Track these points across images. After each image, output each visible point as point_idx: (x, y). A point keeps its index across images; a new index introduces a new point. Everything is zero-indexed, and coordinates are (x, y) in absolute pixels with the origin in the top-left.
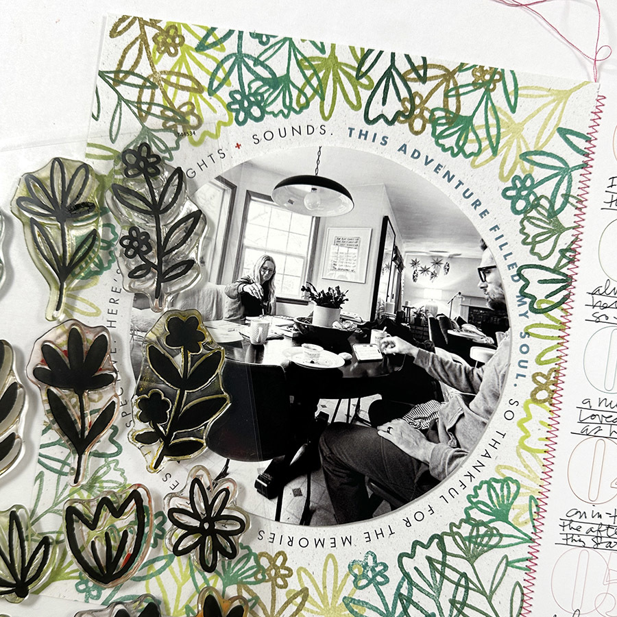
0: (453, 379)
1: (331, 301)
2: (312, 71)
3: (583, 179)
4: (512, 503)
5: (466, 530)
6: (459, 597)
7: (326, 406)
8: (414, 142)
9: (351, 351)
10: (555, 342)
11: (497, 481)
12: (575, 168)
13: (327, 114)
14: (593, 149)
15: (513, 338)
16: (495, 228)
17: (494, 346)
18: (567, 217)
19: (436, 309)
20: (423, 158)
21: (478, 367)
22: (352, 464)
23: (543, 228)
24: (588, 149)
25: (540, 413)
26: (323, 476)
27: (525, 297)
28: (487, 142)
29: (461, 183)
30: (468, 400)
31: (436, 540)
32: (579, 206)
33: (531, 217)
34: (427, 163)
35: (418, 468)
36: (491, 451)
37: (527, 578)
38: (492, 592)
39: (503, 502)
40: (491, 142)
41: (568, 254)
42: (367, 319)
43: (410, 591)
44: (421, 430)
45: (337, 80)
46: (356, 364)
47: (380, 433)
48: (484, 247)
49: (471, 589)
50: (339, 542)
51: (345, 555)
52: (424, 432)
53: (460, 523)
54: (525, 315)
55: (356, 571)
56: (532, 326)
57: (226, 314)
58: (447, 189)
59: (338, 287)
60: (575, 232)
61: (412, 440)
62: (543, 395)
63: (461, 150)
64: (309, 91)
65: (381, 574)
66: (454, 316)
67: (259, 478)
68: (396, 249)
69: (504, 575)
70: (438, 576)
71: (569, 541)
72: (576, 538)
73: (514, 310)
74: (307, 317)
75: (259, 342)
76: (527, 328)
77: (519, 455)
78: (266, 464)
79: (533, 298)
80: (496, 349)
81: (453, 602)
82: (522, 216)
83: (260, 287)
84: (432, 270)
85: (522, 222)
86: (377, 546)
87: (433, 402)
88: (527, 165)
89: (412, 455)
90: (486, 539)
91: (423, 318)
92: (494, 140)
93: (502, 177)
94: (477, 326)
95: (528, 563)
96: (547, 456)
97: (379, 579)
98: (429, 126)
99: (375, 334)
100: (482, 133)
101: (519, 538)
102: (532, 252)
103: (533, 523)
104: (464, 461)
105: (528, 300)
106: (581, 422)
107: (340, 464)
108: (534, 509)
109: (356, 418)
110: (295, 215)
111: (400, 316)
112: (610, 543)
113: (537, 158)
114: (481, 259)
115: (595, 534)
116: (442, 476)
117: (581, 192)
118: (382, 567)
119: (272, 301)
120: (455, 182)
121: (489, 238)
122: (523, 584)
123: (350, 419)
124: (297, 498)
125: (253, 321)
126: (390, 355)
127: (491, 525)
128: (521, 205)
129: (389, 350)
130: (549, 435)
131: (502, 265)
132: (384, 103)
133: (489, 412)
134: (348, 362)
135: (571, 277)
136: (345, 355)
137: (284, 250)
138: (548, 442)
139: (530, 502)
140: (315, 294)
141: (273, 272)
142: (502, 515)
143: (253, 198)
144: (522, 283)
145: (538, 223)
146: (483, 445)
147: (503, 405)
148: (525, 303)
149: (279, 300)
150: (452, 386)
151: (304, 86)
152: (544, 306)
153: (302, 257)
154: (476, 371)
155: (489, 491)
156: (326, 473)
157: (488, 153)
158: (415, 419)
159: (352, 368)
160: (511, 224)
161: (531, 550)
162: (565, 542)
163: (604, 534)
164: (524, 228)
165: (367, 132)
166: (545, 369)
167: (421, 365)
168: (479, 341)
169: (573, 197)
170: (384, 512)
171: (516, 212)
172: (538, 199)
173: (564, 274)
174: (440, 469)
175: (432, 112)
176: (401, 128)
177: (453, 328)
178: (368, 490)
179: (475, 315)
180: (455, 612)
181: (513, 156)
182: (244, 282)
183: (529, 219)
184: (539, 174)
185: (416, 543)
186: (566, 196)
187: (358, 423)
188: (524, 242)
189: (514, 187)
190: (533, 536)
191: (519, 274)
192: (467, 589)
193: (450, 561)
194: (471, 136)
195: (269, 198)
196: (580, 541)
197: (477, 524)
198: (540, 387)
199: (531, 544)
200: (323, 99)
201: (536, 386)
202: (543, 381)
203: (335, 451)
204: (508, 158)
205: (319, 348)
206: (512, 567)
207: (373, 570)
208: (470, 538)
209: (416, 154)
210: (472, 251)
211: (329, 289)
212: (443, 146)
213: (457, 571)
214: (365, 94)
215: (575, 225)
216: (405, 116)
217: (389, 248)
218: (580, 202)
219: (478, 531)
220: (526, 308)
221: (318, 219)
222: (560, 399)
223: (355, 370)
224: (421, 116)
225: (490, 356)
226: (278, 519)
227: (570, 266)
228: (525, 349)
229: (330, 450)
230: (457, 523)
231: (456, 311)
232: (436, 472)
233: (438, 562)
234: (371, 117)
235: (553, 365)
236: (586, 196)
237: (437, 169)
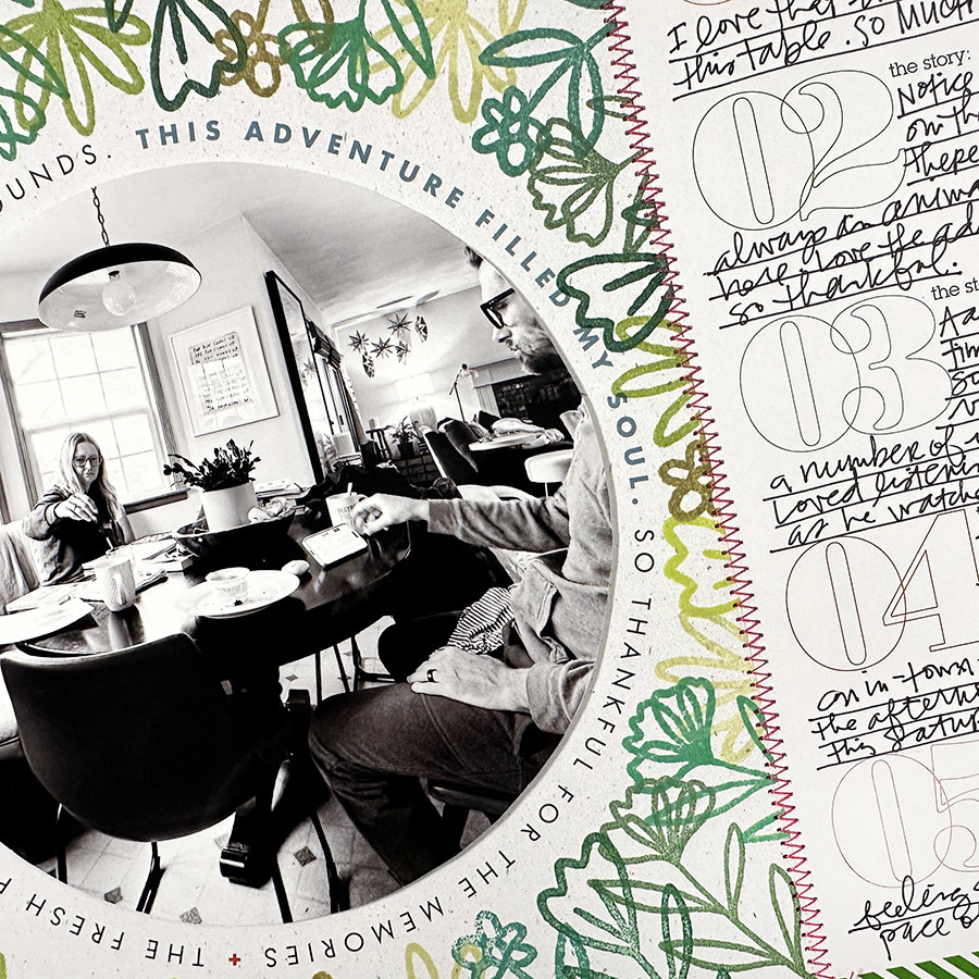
0: (513, 535)
1: (228, 474)
2: (23, 50)
3: (616, 55)
4: (709, 723)
5: (643, 806)
6: (677, 934)
7: (297, 675)
8: (269, 112)
9: (301, 554)
10: (678, 393)
11: (666, 694)
12: (594, 40)
13: (85, 122)
15: (598, 413)
16: (486, 217)
17: (567, 443)
18: (613, 143)
19: (431, 413)
20: (298, 136)
21: (551, 494)
22: (384, 765)
23: (575, 182)
25: (700, 536)
26: (340, 808)
27: (591, 327)
28: (408, 57)
29: (388, 156)
30: (556, 563)
31: (596, 845)
32: (629, 111)
33: (545, 171)
34: (309, 143)
35: (512, 726)
36: (635, 641)
37: (789, 851)
38: (734, 900)
39: (693, 727)
40: (413, 53)
41: (641, 214)
42: (309, 481)
43: (582, 955)
44: (489, 653)
45: (78, 48)
46: (322, 575)
47: (417, 688)
48: (477, 261)
49: (692, 910)
50: (419, 917)
51: (438, 937)
52: (498, 654)
53: (628, 796)
54: (603, 361)
55: (470, 958)
56: (625, 378)
57: (42, 573)
58: (365, 176)
59: (232, 442)
60: (639, 166)
61: (481, 679)
62: (691, 501)
63: (365, 92)
64: (33, 91)
65: (517, 945)
66: (470, 415)
67: (224, 855)
68: (312, 328)
69: (742, 861)
70: (623, 909)
71: (843, 755)
72: (852, 744)
73: (580, 360)
74: (193, 520)
75: (125, 603)
76: (616, 385)
77: (690, 630)
78: (226, 826)
79: (607, 324)
80: (571, 447)
81: (667, 946)
82: (527, 174)
83: (86, 498)
84: (395, 341)
85: (531, 187)
86: (491, 897)
87: (492, 592)
88: (500, 71)
89: (491, 706)
90: (686, 808)
91: (413, 440)
92: (419, 48)
93: (462, 116)
94: (520, 416)
95: (780, 824)
96: (741, 612)
97: (517, 955)
98: (285, 70)
99: (335, 504)
100: (392, 44)
101: (746, 783)
102: (572, 236)
103: (761, 746)
104: (593, 681)
105: (598, 332)
106: (781, 524)
107: (364, 775)
108: (754, 720)
109: (362, 676)
110: (97, 336)
111: (370, 453)
112: (923, 729)
113: (514, 51)
114: (479, 287)
115: (887, 724)
116: (562, 724)
117: (622, 83)
118: (515, 933)
119: (119, 516)
120: (376, 158)
121: (481, 241)
122: (785, 864)
123: (351, 683)
124: (308, 866)
125: (95, 566)
126: (379, 535)
127: (686, 778)
128: (517, 154)
129: (374, 526)
130: (731, 572)
131: (524, 283)
132: (184, 60)
133: (604, 571)
134: (305, 578)
135: (663, 256)
136: (295, 567)
137: (102, 411)
138: (735, 586)
139: (741, 708)
140: (194, 471)
141: (98, 461)
142: (699, 752)
143: (6, 335)
144: (574, 303)
145: (563, 175)
146: (617, 635)
147: (627, 548)
148: (595, 339)
149: (131, 509)
150: (516, 547)
151: (21, 84)
152: (632, 331)
153: (141, 411)
154: (550, 502)
155: (658, 718)
156: (341, 800)
157: (417, 77)
158: (472, 636)
159: (316, 586)
160: (510, 197)
161: (777, 798)
162: (834, 759)
163: (904, 718)
164: (538, 196)
165: (173, 126)
166: (678, 451)
167: (443, 530)
168: (534, 443)
169: (611, 98)
170: (479, 833)
171: (514, 172)
172: (544, 130)
173: (648, 257)
174: (553, 712)
175: (281, 39)
176: (235, 94)
177: (477, 438)
178: (434, 801)
179: (509, 396)
180: (679, 964)
181: (466, 65)
182: (53, 501)
183: (541, 176)
184: (529, 80)
185: (560, 865)
186: (597, 103)
187: (369, 685)
188: (550, 224)
189: (492, 124)
190: (771, 771)
191: (564, 288)
192: (685, 913)
193: (635, 872)
194: (373, 57)
195: (36, 324)
196: (862, 746)
197: (660, 787)
198: (682, 489)
199: (773, 787)
200: (65, 95)
201: (673, 488)
202: (682, 474)
203: (344, 753)
204: (459, 72)
205: (241, 572)
206: (752, 841)
207: (500, 943)
208: (655, 817)
209: (283, 134)
210: (451, 278)
211: (216, 451)
212: (326, 98)
213: (655, 888)
214: (141, 55)
215: (635, 151)
216: (233, 68)
217: (297, 331)
218: (628, 102)
219: (665, 798)
220: (600, 346)
221: (144, 327)
222: (726, 496)
223: (323, 587)
224: (267, 57)
225: (566, 465)
226: (287, 917)
227: (654, 235)
228: (627, 427)
229: (336, 754)
230: (623, 800)
231: (470, 402)
232: (548, 720)
233: (613, 883)
234: (170, 95)
235: (690, 438)
236: (634, 88)
237: (333, 147)
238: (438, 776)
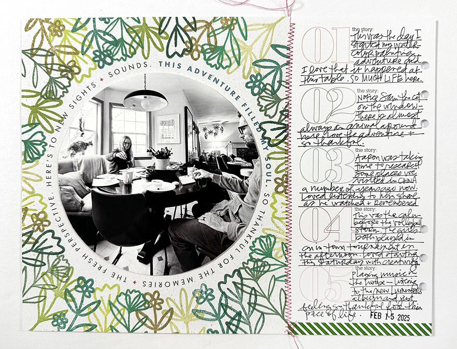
0: (233, 188)
1: (163, 155)
2: (135, 34)
3: (288, 71)
4: (273, 247)
5: (251, 265)
6: (253, 301)
7: (169, 211)
8: (195, 65)
9: (178, 180)
10: (284, 160)
11: (264, 237)
12: (283, 65)
13: (146, 56)
14: (292, 54)
15: (262, 161)
16: (245, 105)
17: (252, 167)
18: (282, 93)
19: (219, 152)
20: (201, 73)
21: (245, 179)
22: (186, 239)
23: (269, 101)
24: (289, 54)
25: (281, 198)
26: (172, 248)
27: (265, 139)
28: (234, 59)
29: (223, 83)
30: (242, 197)
31: (236, 273)
32: (288, 86)
33: (262, 96)
34: (203, 75)
35: (222, 236)
36: (258, 222)
37: (286, 285)
38: (269, 295)
39: (268, 247)
40: (236, 58)
41: (284, 113)
42: (184, 162)
43: (226, 301)
44: (220, 216)
45: (149, 37)
46: (182, 187)
47: (200, 221)
48: (240, 116)
49: (258, 295)
50: (186, 281)
51: (190, 288)
52: (222, 217)
53: (248, 262)
54: (266, 148)
55: (197, 295)
56: (271, 154)
57: (108, 170)
58: (216, 87)
59: (166, 148)
60: (287, 101)
61: (216, 222)
62: (281, 189)
63: (221, 65)
64: (135, 45)
65: (210, 294)
66: (229, 154)
67: (139, 254)
68: (194, 123)
69: (274, 285)
70: (240, 291)
71: (306, 264)
72: (309, 261)
73: (260, 147)
74: (152, 165)
75: (129, 182)
76: (268, 155)
77: (273, 222)
78: (141, 246)
79: (269, 139)
80: (253, 168)
81: (249, 304)
82: (258, 96)
83: (125, 153)
84: (214, 131)
85: (258, 100)
86: (206, 280)
87: (225, 201)
88: (257, 68)
89: (217, 230)
90: (262, 268)
91: (213, 157)
92: (237, 57)
93: (244, 77)
94: (242, 158)
95: (286, 278)
96: (287, 220)
97: (210, 297)
98: (202, 55)
99: (190, 169)
100: (231, 55)
101: (279, 265)
102: (265, 115)
103: (285, 256)
104: (245, 229)
105: (267, 141)
106: (303, 200)
107: (181, 240)
108: (285, 249)
109: (186, 215)
110: (138, 112)
111: (201, 158)
112: (328, 262)
113: (261, 64)
114: (239, 123)
115: (320, 258)
116: (235, 239)
117: (288, 78)
118: (210, 291)
119: (132, 160)
120: (220, 83)
121: (242, 110)
122: (285, 289)
123: (183, 216)
124: (161, 261)
125: (123, 171)
126: (199, 180)
127: (264, 260)
128: (256, 90)
129: (198, 177)
130: (287, 209)
131: (251, 124)
132: (176, 46)
133: (255, 202)
134: (177, 187)
135: (288, 125)
136: (176, 183)
137: (134, 132)
138: (287, 213)
139: (282, 245)
140: (155, 153)
141: (130, 144)
142: (268, 254)
143: (113, 106)
144: (262, 132)
145: (267, 99)
146: (254, 219)
147: (261, 197)
148: (266, 142)
149: (136, 159)
150: (233, 191)
151: (132, 42)
152: (276, 142)
153: (144, 134)
154: (245, 181)
155: (260, 243)
156: (173, 246)
157: (235, 65)
158: (217, 211)
159: (180, 189)
160: (252, 101)
161: (286, 271)
162: (304, 264)
163: (324, 257)
164: (259, 102)
165: (169, 62)
166: (280, 175)
167: (216, 182)
168: (244, 165)
169: (284, 81)
170: (207, 262)
171: (254, 95)
172: (265, 86)
173: (284, 124)
174: (233, 235)
175: (202, 47)
176: (187, 58)
177: (230, 161)
178: (197, 252)
179: (240, 152)
180: (251, 309)
181: (249, 64)
182: (116, 152)
183: (261, 97)
184: (264, 72)
185: (226, 276)
186: (280, 82)
187: (187, 218)
188: (261, 110)
189: (252, 81)
190: (286, 263)
191: (260, 127)
192: (256, 296)
193: (245, 282)
194: (225, 57)
195: (122, 105)
196: (312, 262)
197: (257, 261)
198: (279, 185)
199: (286, 268)
200: (143, 48)
201: (277, 185)
202: (280, 181)
203: (177, 234)
204: (246, 66)
205: (161, 181)
206: (278, 281)
207: (206, 293)
208: (254, 268)
209: (197, 71)
210: (232, 119)
211: (162, 149)
212: (210, 65)
213: (249, 287)
214: (165, 42)
215: (287, 96)
216: (188, 51)
217: (190, 123)
218: (288, 83)
219: (257, 264)
220: (266, 144)
221: (150, 113)
222: (290, 190)
223: (181, 190)
224: (197, 50)
225: (251, 173)
226: (152, 274)
227: (287, 119)
228: (269, 166)
229: (175, 234)
230: (246, 262)
231: (230, 151)
232: (231, 237)
233: (239, 284)
234: (170, 54)
235: (284, 173)
236: (290, 80)
237: (209, 78)
238: (200, 245)
